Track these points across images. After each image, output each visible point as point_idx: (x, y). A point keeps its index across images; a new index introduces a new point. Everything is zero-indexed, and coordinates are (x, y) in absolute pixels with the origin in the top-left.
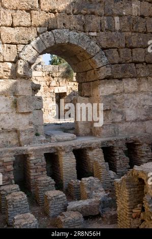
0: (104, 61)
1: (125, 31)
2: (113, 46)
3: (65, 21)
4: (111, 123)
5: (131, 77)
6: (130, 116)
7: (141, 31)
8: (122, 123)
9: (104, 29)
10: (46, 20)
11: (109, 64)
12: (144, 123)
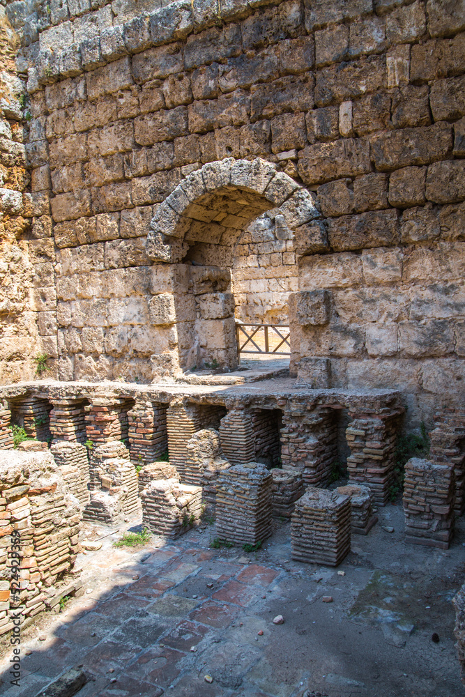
0: (301, 214)
1: (368, 132)
2: (340, 173)
3: (229, 142)
4: (327, 358)
5: (385, 244)
6: (378, 342)
7: (413, 121)
8: (358, 358)
9: (312, 140)
10: (195, 149)
11: (316, 219)
12: (420, 363)
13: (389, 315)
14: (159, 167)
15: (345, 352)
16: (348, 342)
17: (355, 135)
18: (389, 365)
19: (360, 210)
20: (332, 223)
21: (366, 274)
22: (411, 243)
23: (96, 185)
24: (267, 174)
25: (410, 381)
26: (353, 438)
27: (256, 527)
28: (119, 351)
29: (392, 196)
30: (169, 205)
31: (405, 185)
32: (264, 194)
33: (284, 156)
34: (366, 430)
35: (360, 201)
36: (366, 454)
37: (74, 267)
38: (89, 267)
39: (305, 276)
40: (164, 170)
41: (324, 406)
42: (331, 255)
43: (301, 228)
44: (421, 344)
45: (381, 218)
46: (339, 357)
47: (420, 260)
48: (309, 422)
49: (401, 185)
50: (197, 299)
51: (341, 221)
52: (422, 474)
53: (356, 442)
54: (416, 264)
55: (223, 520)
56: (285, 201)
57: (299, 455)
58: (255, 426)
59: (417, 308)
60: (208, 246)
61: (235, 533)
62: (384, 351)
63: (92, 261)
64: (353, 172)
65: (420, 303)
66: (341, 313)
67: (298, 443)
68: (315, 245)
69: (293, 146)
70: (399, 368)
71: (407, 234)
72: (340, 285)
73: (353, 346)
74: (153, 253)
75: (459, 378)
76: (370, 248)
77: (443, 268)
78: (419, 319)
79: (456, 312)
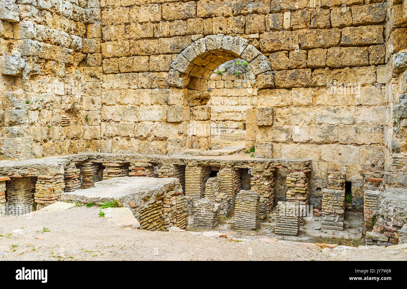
0: (261, 68)
1: (298, 29)
2: (282, 48)
3: (221, 25)
4: (271, 143)
5: (304, 86)
6: (299, 135)
7: (322, 26)
8: (287, 143)
9: (268, 29)
10: (201, 26)
11: (269, 71)
12: (320, 146)
13: (305, 122)
14: (177, 33)
15: (281, 140)
16: (282, 135)
17: (291, 29)
18: (304, 147)
19: (292, 68)
20: (277, 74)
21: (294, 100)
22: (317, 87)
23: (134, 39)
24: (243, 45)
25: (314, 156)
26: (290, 182)
27: (256, 220)
28: (145, 136)
29: (309, 62)
30: (184, 56)
31: (316, 57)
32: (241, 55)
33: (252, 36)
34: (297, 178)
35: (292, 63)
36: (296, 190)
37: (116, 85)
38: (127, 86)
39: (261, 100)
40: (180, 36)
41: (273, 167)
42: (275, 90)
43: (261, 75)
44: (320, 136)
45: (303, 73)
46: (277, 142)
47: (322, 95)
48: (266, 175)
49: (314, 57)
50: (192, 108)
51: (282, 73)
52: (331, 195)
53: (291, 184)
54: (320, 97)
55: (239, 217)
56: (253, 60)
57: (260, 191)
58: (235, 177)
59: (320, 119)
60: (197, 79)
61: (245, 223)
62: (302, 140)
63: (129, 83)
64: (289, 48)
65: (322, 116)
66: (279, 119)
67: (260, 185)
68: (268, 84)
69: (258, 31)
70: (309, 149)
71: (316, 82)
72: (280, 106)
73: (285, 137)
74: (172, 82)
75: (340, 154)
76: (297, 87)
77: (334, 99)
78: (320, 124)
79: (339, 122)
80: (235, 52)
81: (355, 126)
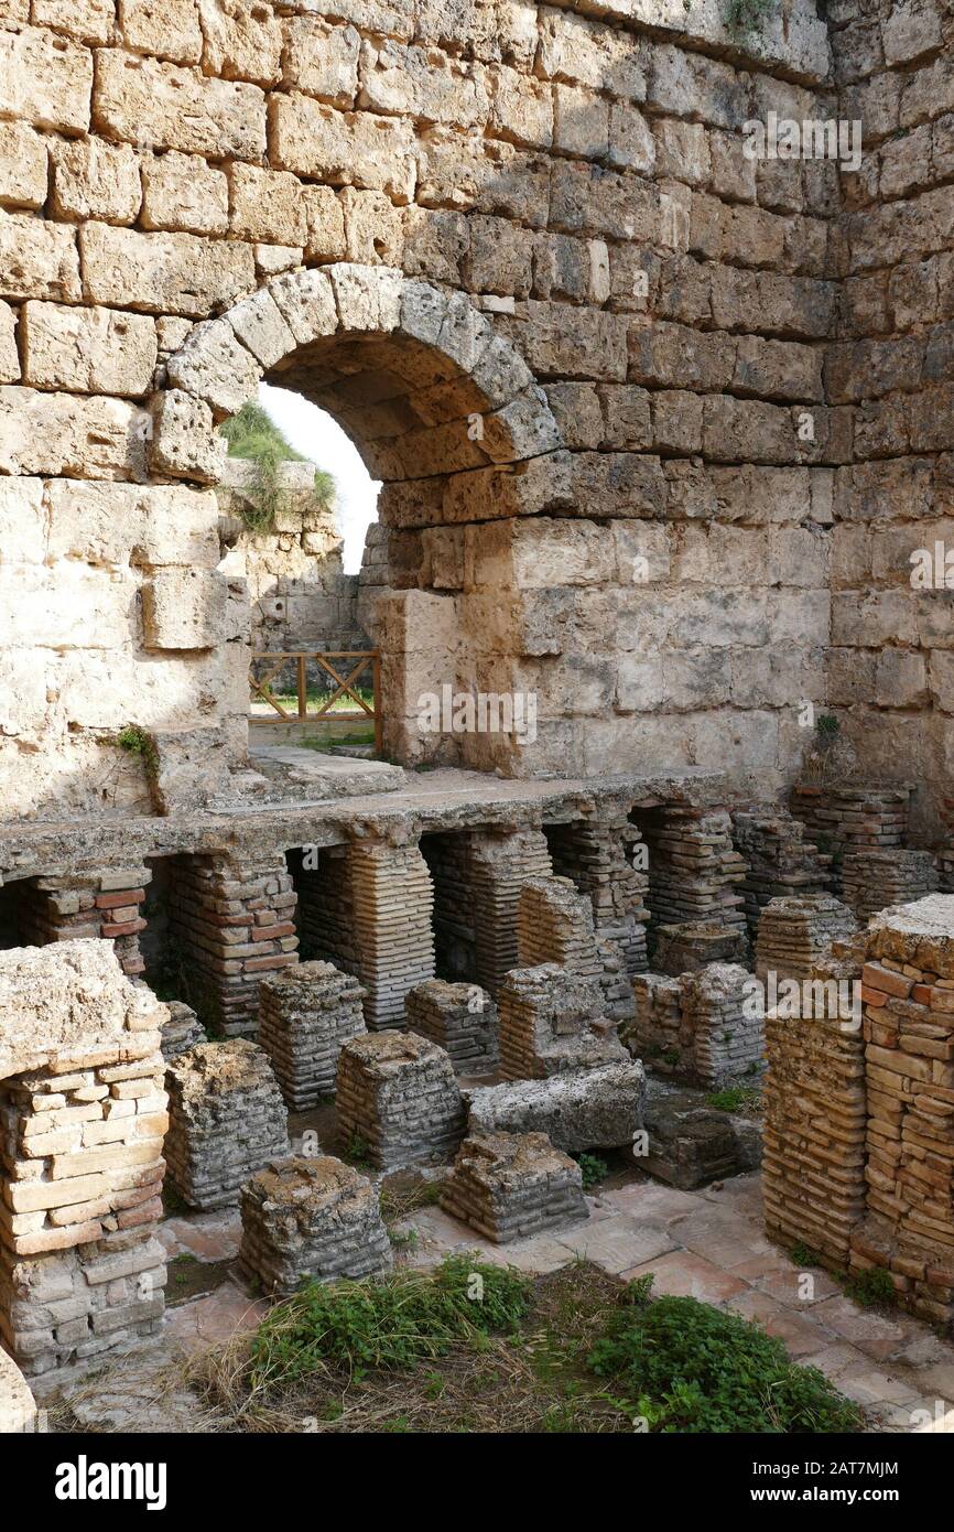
0: (543, 433)
1: (628, 311)
2: (581, 368)
3: (383, 230)
5: (649, 515)
6: (637, 686)
7: (692, 317)
8: (601, 719)
9: (545, 289)
10: (297, 211)
11: (565, 448)
12: (690, 720)
13: (653, 639)
14: (188, 219)
15: (586, 706)
16: (592, 688)
17: (607, 306)
18: (651, 726)
19: (615, 446)
21: (621, 564)
22: (682, 519)
24: (481, 334)
25: (676, 753)
29: (661, 434)
30: (235, 335)
31: (680, 420)
32: (475, 373)
33: (494, 303)
39: (528, 558)
40: (198, 233)
43: (539, 461)
44: (691, 687)
46: (571, 716)
47: (693, 550)
49: (673, 419)
51: (587, 461)
54: (689, 555)
57: (627, 901)
59: (690, 628)
62: (645, 704)
65: (693, 620)
68: (559, 499)
69: (511, 290)
70: (662, 732)
71: (680, 504)
72: (581, 581)
73: (598, 694)
74: (183, 451)
75: (737, 742)
76: (625, 517)
77: (723, 565)
78: (688, 646)
79: (735, 636)
80: (455, 355)
81: (768, 649)
